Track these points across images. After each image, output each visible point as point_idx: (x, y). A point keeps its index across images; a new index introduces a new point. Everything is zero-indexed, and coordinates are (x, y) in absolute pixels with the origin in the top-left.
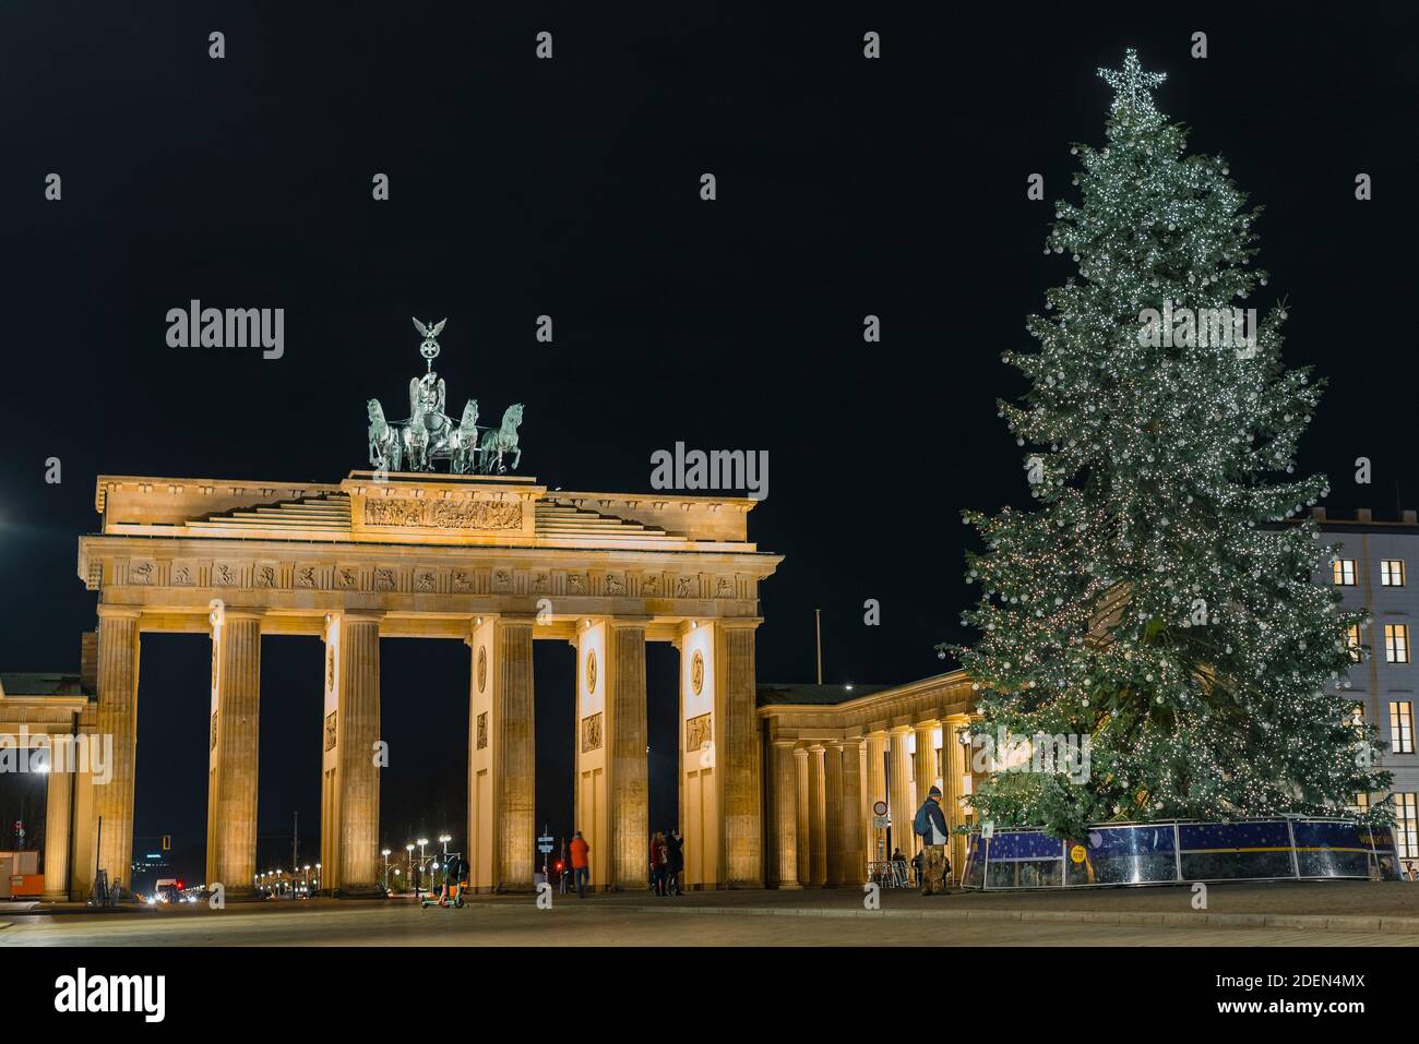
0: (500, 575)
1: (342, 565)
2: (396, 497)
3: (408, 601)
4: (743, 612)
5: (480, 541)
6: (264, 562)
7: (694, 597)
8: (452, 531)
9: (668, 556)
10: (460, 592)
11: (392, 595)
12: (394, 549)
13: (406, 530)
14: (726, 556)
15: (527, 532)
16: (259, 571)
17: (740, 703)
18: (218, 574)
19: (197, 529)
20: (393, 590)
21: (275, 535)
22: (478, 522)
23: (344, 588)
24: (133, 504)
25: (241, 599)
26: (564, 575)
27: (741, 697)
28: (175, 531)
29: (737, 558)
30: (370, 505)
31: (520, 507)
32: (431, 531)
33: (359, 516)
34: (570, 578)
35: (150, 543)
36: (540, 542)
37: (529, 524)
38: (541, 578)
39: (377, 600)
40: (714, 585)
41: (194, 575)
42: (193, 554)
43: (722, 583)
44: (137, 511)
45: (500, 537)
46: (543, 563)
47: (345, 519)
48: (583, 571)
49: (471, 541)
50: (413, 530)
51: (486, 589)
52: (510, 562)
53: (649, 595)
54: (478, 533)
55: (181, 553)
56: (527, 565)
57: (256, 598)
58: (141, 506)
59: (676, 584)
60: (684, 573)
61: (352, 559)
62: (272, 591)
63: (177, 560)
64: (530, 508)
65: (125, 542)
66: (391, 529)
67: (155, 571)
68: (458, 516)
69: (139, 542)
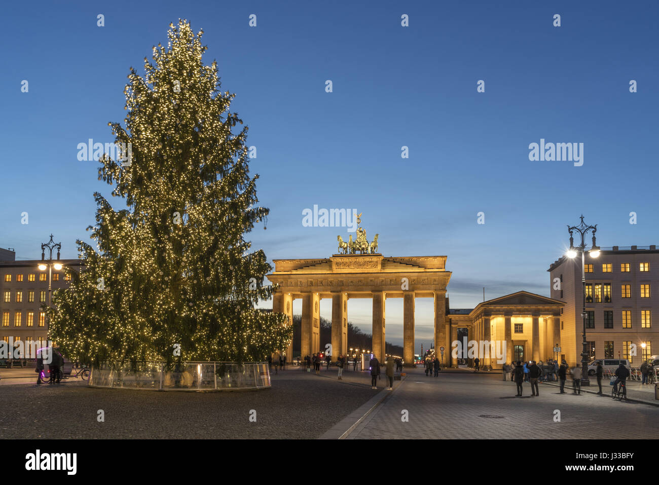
0: (371, 281)
1: (330, 280)
2: (344, 261)
3: (347, 289)
4: (441, 288)
5: (366, 272)
6: (310, 280)
7: (426, 285)
8: (359, 269)
9: (417, 274)
10: (361, 286)
11: (343, 287)
12: (342, 275)
13: (347, 270)
14: (435, 273)
15: (378, 269)
16: (309, 282)
17: (440, 314)
18: (299, 283)
19: (294, 272)
20: (343, 285)
21: (313, 273)
22: (365, 267)
23: (330, 286)
24: (281, 267)
25: (305, 289)
26: (389, 280)
27: (440, 313)
28: (289, 273)
29: (438, 273)
30: (337, 264)
31: (377, 262)
32: (353, 270)
33: (334, 267)
34: (391, 281)
35: (282, 276)
36: (382, 271)
37: (379, 267)
38: (383, 281)
39: (339, 288)
40: (432, 281)
41: (293, 283)
42: (291, 278)
43: (435, 280)
44: (282, 268)
45: (371, 271)
46: (382, 277)
47: (331, 267)
48: (394, 279)
49: (363, 272)
50: (349, 270)
51: (367, 285)
52: (373, 277)
53: (413, 285)
54: (366, 269)
55: (289, 278)
56: (378, 277)
57: (309, 289)
58: (283, 267)
59: (421, 280)
60: (423, 278)
61: (332, 278)
62: (312, 287)
63: (289, 280)
64: (380, 262)
65: (277, 276)
66: (343, 270)
67: (284, 283)
68: (360, 265)
69: (279, 276)
